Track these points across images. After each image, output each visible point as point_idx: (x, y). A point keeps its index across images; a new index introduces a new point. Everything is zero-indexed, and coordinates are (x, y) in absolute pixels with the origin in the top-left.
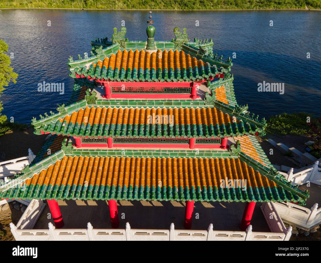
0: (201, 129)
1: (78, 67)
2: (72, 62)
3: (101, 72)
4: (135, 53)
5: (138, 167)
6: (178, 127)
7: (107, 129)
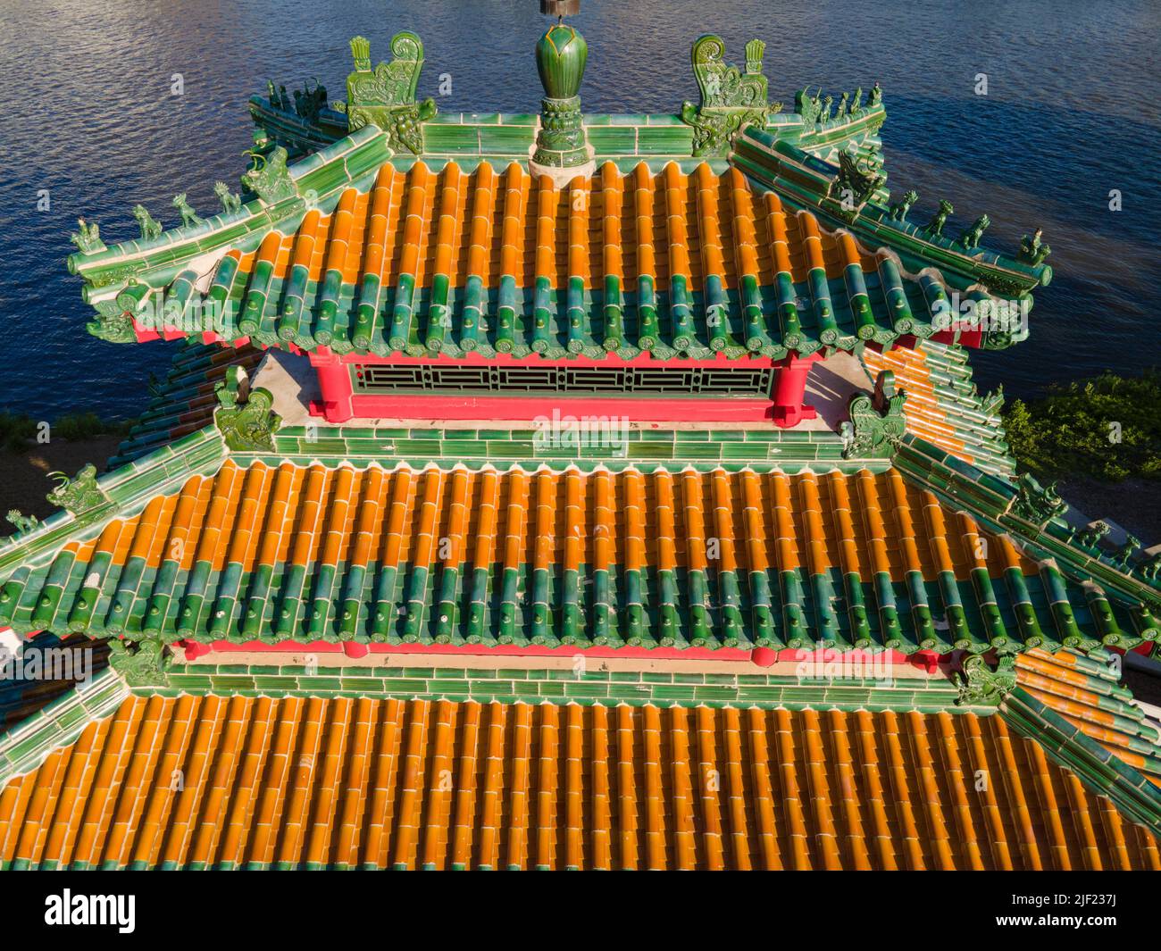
0: (829, 599)
1: (141, 281)
2: (94, 257)
3: (281, 306)
4: (474, 181)
5: (496, 760)
6: (706, 588)
7: (326, 599)
